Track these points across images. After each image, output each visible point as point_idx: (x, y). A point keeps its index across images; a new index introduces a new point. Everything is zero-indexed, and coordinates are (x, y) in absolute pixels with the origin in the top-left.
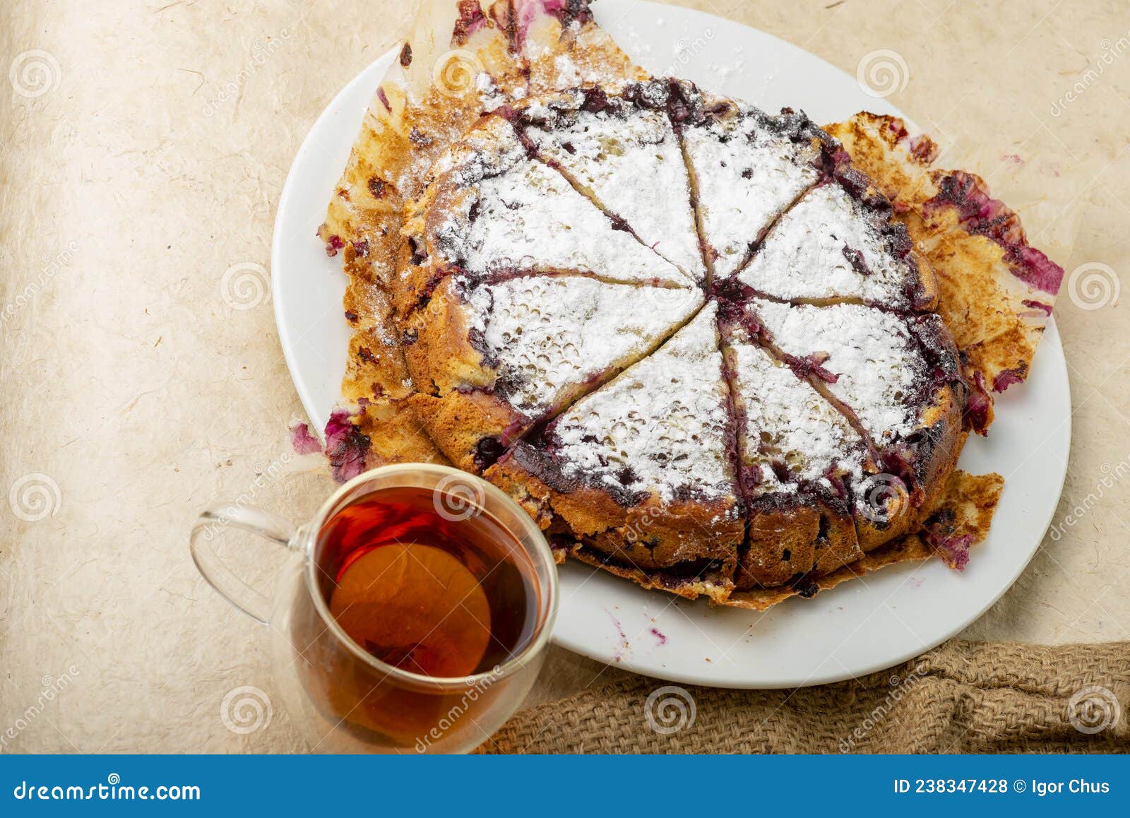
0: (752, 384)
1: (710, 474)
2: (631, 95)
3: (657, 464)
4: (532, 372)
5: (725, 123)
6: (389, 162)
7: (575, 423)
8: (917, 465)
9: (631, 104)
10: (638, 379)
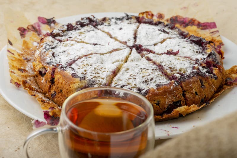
0: (157, 60)
1: (162, 80)
2: (78, 23)
3: (146, 84)
4: (95, 78)
5: (107, 22)
6: (21, 65)
7: (116, 85)
8: (215, 60)
9: (79, 26)
10: (126, 67)
